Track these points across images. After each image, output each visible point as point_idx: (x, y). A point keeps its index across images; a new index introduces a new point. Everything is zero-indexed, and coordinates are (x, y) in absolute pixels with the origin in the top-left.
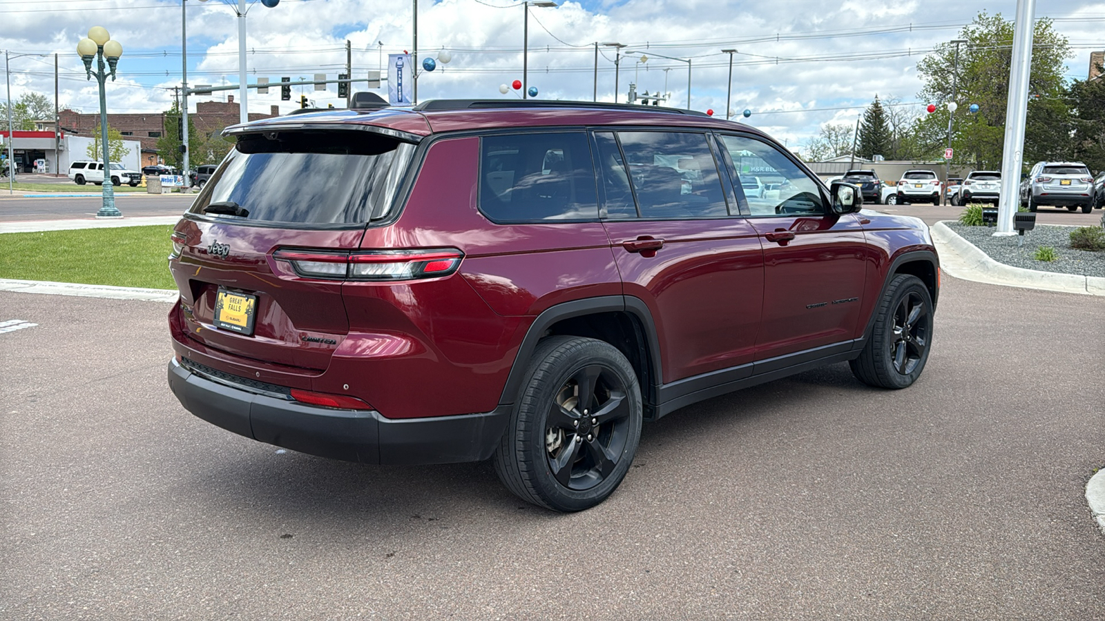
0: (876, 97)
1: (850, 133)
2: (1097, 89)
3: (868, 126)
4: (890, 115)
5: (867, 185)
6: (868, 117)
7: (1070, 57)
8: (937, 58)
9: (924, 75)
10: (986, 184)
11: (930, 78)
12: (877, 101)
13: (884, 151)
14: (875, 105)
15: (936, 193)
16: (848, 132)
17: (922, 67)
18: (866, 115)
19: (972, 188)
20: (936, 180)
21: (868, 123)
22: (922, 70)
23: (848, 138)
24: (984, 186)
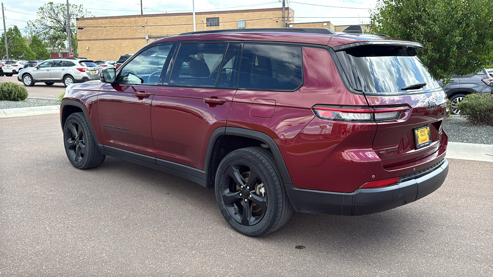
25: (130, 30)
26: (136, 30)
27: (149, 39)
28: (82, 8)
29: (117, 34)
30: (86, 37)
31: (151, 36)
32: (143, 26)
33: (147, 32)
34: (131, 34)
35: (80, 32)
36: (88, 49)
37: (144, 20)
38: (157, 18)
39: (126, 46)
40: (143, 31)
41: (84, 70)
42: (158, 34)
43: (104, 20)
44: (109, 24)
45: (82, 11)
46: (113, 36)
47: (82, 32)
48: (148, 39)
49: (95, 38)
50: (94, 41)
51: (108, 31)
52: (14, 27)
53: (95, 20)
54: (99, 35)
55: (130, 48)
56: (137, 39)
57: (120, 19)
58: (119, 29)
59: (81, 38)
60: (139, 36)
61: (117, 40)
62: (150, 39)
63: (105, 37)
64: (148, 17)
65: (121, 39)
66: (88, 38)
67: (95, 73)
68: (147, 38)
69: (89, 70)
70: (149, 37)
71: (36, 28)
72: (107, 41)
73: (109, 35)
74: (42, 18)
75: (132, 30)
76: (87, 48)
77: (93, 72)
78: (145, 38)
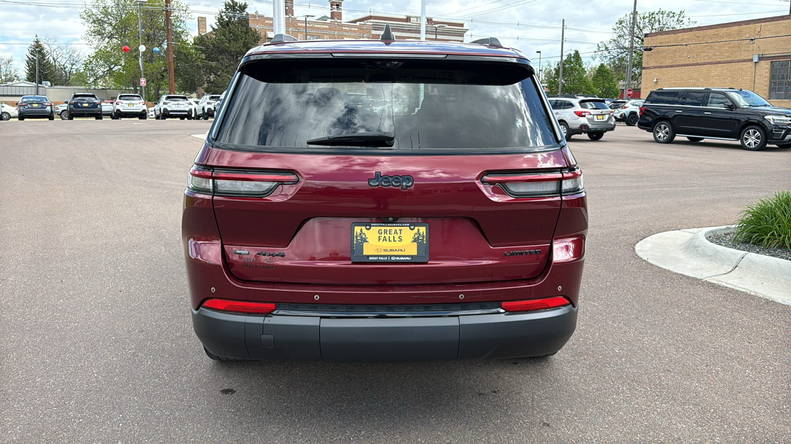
0: (36, 36)
1: (10, 63)
2: (215, 42)
3: (33, 58)
4: (50, 51)
5: (92, 104)
6: (32, 51)
7: (191, 18)
8: (95, 11)
9: (86, 23)
10: (178, 104)
11: (90, 25)
12: (37, 39)
13: (49, 78)
14: (36, 42)
15: (144, 110)
16: (9, 63)
17: (85, 17)
18: (30, 49)
19: (169, 107)
20: (143, 101)
21: (32, 56)
22: (84, 19)
23: (10, 67)
24: (177, 106)
25: (727, 48)
26: (739, 47)
27: (760, 60)
28: (682, 16)
29: (705, 56)
30: (656, 62)
31: (764, 56)
32: (752, 40)
33: (758, 49)
34: (728, 54)
35: (648, 55)
36: (656, 82)
37: (755, 28)
38: (779, 23)
39: (718, 76)
40: (751, 48)
41: (583, 114)
42: (777, 52)
43: (687, 33)
44: (694, 39)
45: (682, 21)
46: (698, 59)
47: (651, 55)
48: (757, 61)
49: (668, 64)
50: (667, 69)
51: (692, 51)
52: (574, 52)
53: (673, 35)
54: (675, 59)
55: (724, 77)
56: (738, 62)
57: (714, 30)
58: (709, 47)
59: (647, 65)
60: (743, 58)
61: (703, 65)
62: (761, 62)
63: (685, 61)
64: (764, 22)
65: (711, 63)
66: (658, 64)
67: (603, 119)
68: (756, 59)
69: (592, 113)
70: (759, 57)
71: (609, 53)
72: (687, 67)
73: (692, 57)
74: (620, 36)
75: (732, 47)
76: (655, 80)
77: (598, 118)
78: (752, 60)
